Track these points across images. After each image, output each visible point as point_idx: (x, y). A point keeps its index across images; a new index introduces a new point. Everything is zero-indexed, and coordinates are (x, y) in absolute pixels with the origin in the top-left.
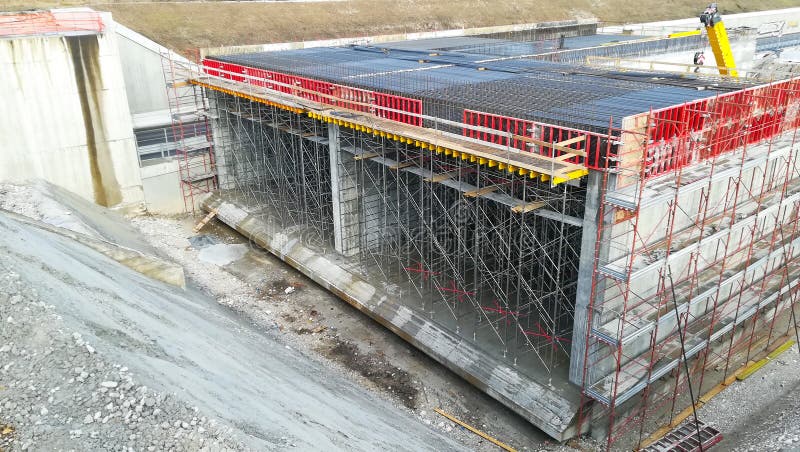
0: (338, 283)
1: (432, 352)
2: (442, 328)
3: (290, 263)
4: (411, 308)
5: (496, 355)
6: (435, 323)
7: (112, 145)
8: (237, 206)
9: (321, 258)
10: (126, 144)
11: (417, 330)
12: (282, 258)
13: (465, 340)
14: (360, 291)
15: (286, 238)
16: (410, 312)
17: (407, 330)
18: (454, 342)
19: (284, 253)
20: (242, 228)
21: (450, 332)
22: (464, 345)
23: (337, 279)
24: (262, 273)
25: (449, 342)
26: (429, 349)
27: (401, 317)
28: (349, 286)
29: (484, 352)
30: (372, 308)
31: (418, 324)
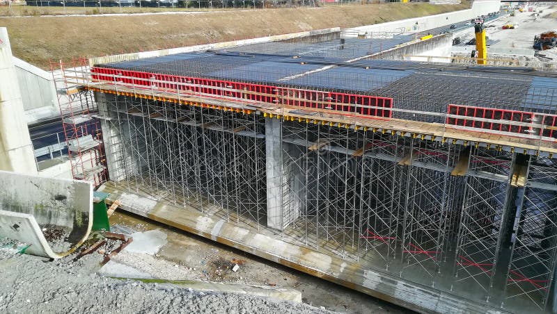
0: (289, 256)
1: (418, 307)
2: (417, 285)
3: (225, 243)
4: (376, 271)
5: (480, 301)
6: (408, 281)
7: (11, 154)
8: (140, 196)
9: (258, 235)
10: (24, 151)
11: (393, 289)
12: (214, 239)
13: (445, 293)
14: (315, 260)
15: (210, 220)
16: (377, 274)
17: (382, 290)
18: (435, 296)
19: (215, 234)
20: (156, 215)
21: (426, 288)
22: (446, 297)
23: (286, 253)
24: (196, 254)
25: (430, 296)
26: (413, 305)
27: (371, 280)
28: (302, 258)
29: (468, 300)
30: (336, 275)
31: (391, 284)
